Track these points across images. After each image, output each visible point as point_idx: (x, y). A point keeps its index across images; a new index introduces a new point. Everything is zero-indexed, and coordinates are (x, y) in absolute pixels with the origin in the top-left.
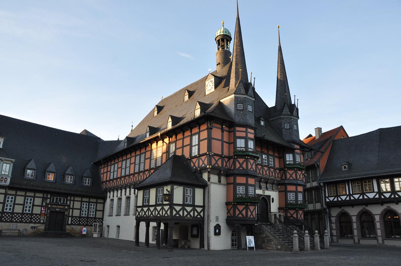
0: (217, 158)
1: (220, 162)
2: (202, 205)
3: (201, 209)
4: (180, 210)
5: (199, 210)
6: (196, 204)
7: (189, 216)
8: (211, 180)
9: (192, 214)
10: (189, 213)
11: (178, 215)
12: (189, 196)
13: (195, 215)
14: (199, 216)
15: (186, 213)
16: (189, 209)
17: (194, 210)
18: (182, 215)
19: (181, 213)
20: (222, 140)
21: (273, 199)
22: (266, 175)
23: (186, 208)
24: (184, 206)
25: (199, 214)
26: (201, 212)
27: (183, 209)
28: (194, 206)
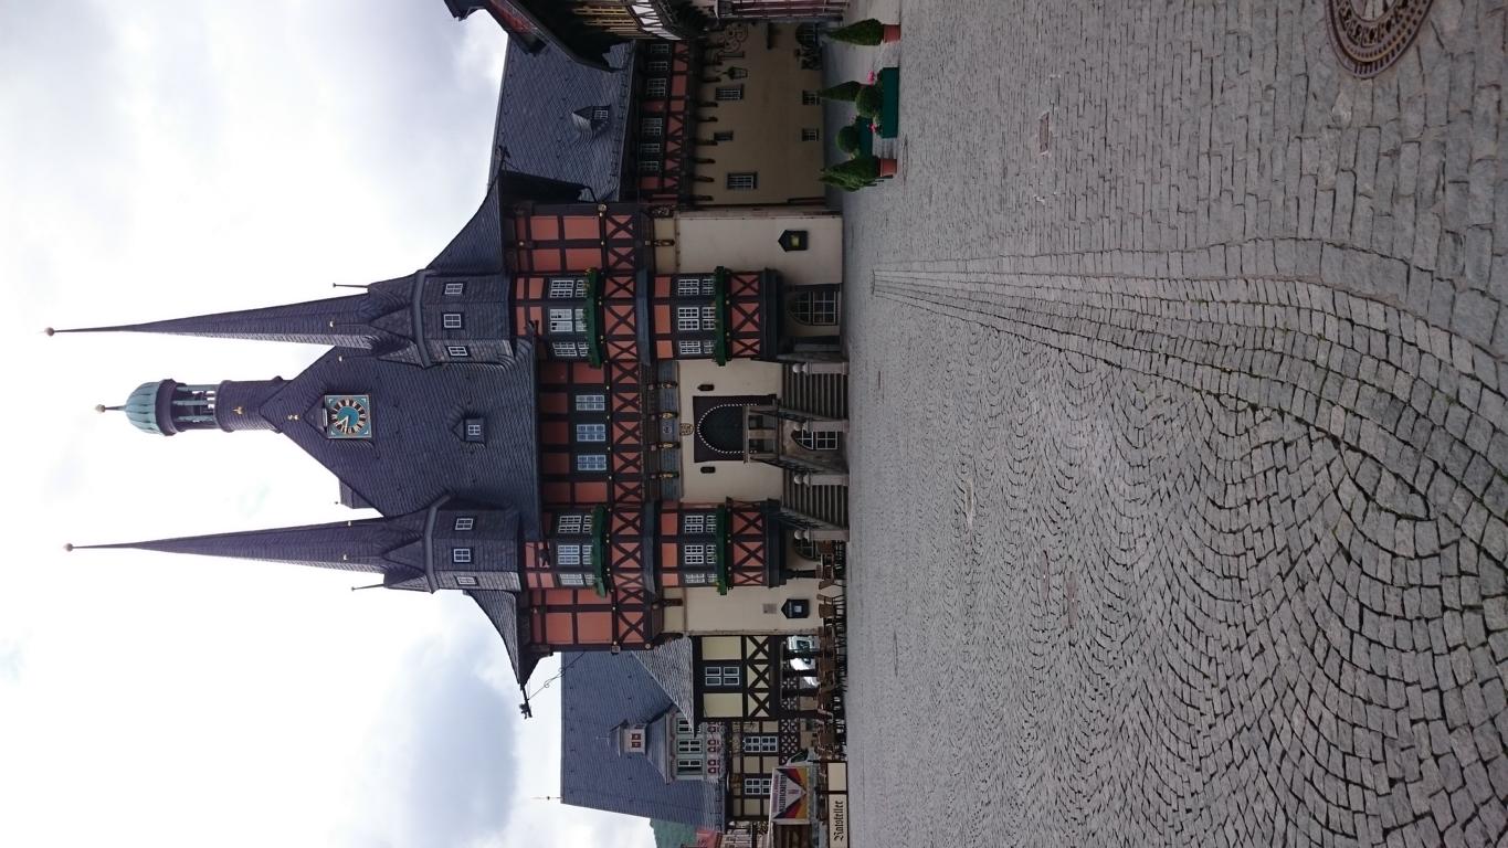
0: (624, 628)
1: (634, 617)
2: (739, 639)
3: (748, 640)
4: (757, 699)
5: (751, 648)
6: (740, 658)
7: (767, 676)
8: (678, 628)
9: (761, 668)
10: (761, 676)
11: (767, 705)
12: (722, 676)
13: (764, 657)
14: (767, 648)
15: (762, 685)
16: (751, 676)
17: (752, 662)
18: (767, 694)
19: (762, 696)
20: (575, 609)
21: (702, 388)
22: (637, 433)
23: (749, 683)
24: (746, 691)
25: (760, 648)
26: (755, 642)
27: (752, 690)
28: (745, 662)
